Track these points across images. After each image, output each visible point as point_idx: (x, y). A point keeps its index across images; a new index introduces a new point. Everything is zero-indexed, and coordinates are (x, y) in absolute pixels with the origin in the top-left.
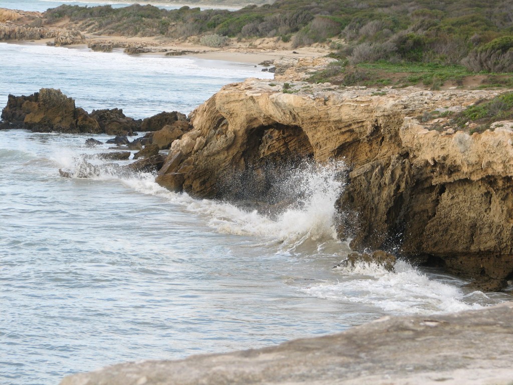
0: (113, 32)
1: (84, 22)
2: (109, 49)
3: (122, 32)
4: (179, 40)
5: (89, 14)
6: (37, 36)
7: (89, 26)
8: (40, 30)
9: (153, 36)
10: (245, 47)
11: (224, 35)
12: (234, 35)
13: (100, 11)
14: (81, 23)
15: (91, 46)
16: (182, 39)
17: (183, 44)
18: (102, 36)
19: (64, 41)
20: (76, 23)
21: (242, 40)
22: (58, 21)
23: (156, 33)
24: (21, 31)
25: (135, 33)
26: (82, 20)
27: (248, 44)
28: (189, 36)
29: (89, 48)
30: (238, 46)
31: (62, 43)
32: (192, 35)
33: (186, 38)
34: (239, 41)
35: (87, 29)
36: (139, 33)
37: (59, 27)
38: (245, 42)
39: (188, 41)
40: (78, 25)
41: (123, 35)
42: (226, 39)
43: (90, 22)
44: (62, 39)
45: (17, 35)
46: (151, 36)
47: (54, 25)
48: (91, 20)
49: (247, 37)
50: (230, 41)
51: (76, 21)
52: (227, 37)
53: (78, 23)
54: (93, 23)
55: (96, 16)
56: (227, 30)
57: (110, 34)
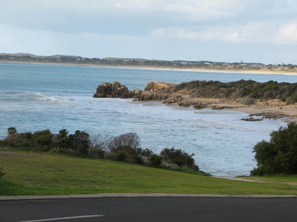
0: (200, 96)
1: (192, 90)
2: (188, 105)
3: (205, 96)
4: (231, 100)
5: (196, 86)
6: (164, 98)
7: (194, 92)
8: (167, 95)
9: (222, 98)
10: (263, 104)
11: (253, 98)
12: (258, 98)
13: (203, 84)
14: (191, 91)
15: (179, 104)
16: (233, 100)
17: (233, 103)
18: (194, 98)
19: (169, 101)
20: (188, 91)
21: (262, 100)
22: (180, 90)
23: (223, 96)
24: (158, 95)
25: (211, 97)
26: (192, 89)
27: (265, 102)
28: (237, 98)
29: (178, 105)
30: (259, 104)
31: (169, 102)
32: (238, 98)
33: (235, 99)
34: (261, 101)
35: (192, 94)
36: (214, 97)
37: (179, 93)
38: (264, 101)
39: (235, 101)
40: (189, 92)
41: (205, 97)
42: (254, 100)
43: (195, 90)
44: (169, 100)
45: (155, 97)
46: (220, 98)
47: (177, 92)
48: (196, 89)
49: (265, 99)
50: (256, 101)
51: (188, 90)
52: (254, 99)
53: (189, 91)
54: (197, 91)
55: (200, 87)
56: (256, 95)
57: (199, 97)
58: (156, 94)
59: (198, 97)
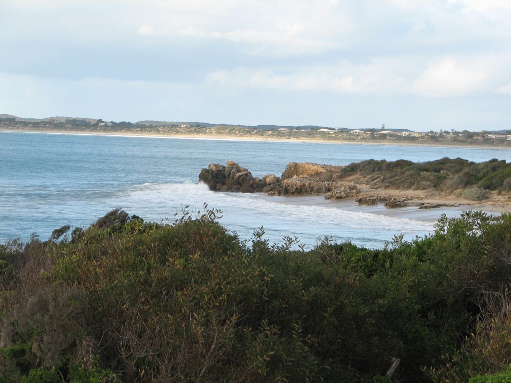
0: (389, 186)
1: (371, 176)
2: (373, 202)
3: (397, 186)
4: (446, 193)
5: (377, 168)
6: (324, 190)
7: (374, 179)
8: (329, 184)
9: (426, 189)
10: (503, 200)
11: (485, 188)
12: (495, 189)
13: (388, 166)
14: (368, 177)
15: (357, 200)
16: (448, 192)
17: (449, 197)
18: (379, 189)
19: (338, 195)
20: (364, 177)
21: (502, 193)
22: (348, 176)
23: (429, 186)
24: (312, 185)
25: (409, 187)
26: (370, 174)
27: (507, 197)
28: (455, 190)
29: (356, 202)
30: (497, 199)
31: (337, 197)
32: (458, 189)
33: (452, 192)
34: (500, 193)
35: (372, 183)
36: (413, 187)
37: (349, 181)
38: (504, 195)
39: (453, 194)
40: (366, 179)
41: (398, 188)
42: (487, 192)
43: (377, 176)
44: (337, 193)
45: (308, 189)
46: (423, 189)
47: (344, 179)
48: (378, 174)
49: (507, 191)
50: (491, 194)
51: (364, 175)
52: (488, 190)
53: (366, 177)
54: (379, 177)
55: (384, 170)
56: (489, 184)
57: (386, 187)
58: (310, 184)
59: (385, 189)
